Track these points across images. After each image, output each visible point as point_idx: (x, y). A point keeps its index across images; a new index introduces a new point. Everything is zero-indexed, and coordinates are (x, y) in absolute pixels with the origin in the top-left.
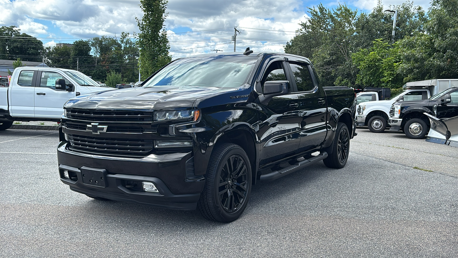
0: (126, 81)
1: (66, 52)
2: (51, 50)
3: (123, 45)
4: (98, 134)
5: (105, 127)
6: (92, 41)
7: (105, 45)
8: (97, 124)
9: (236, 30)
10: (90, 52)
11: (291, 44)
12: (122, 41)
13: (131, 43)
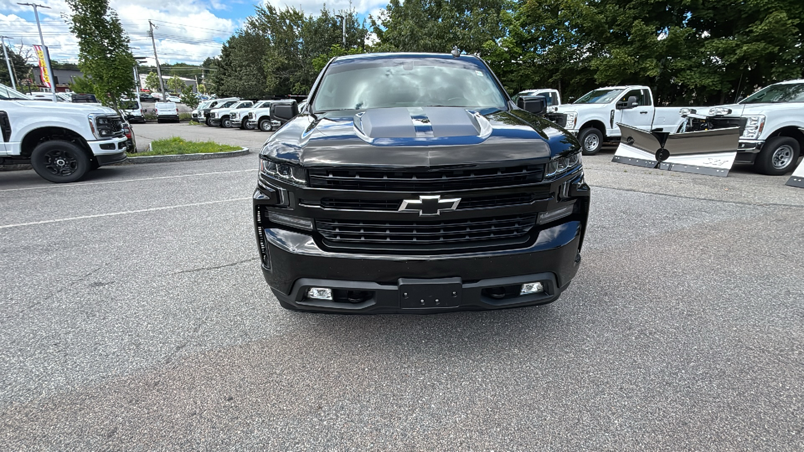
4: (438, 215)
5: (457, 200)
8: (438, 197)
9: (151, 24)
11: (227, 45)
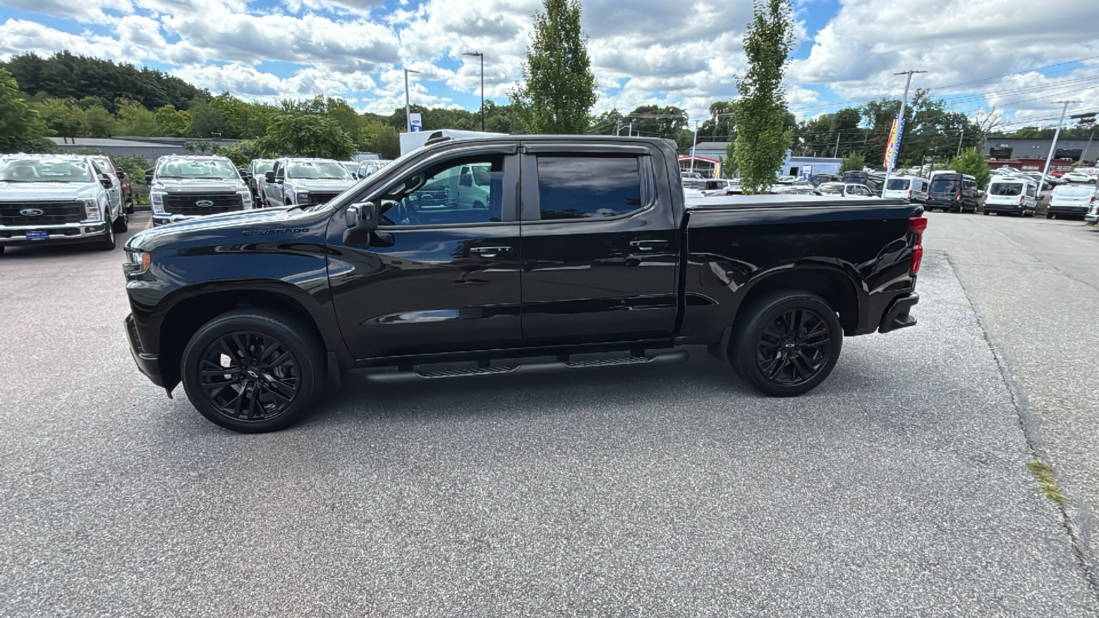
0: (908, 164)
1: (825, 126)
2: (806, 125)
3: (915, 109)
6: (866, 107)
7: (885, 111)
10: (859, 123)
12: (915, 103)
13: (930, 104)
